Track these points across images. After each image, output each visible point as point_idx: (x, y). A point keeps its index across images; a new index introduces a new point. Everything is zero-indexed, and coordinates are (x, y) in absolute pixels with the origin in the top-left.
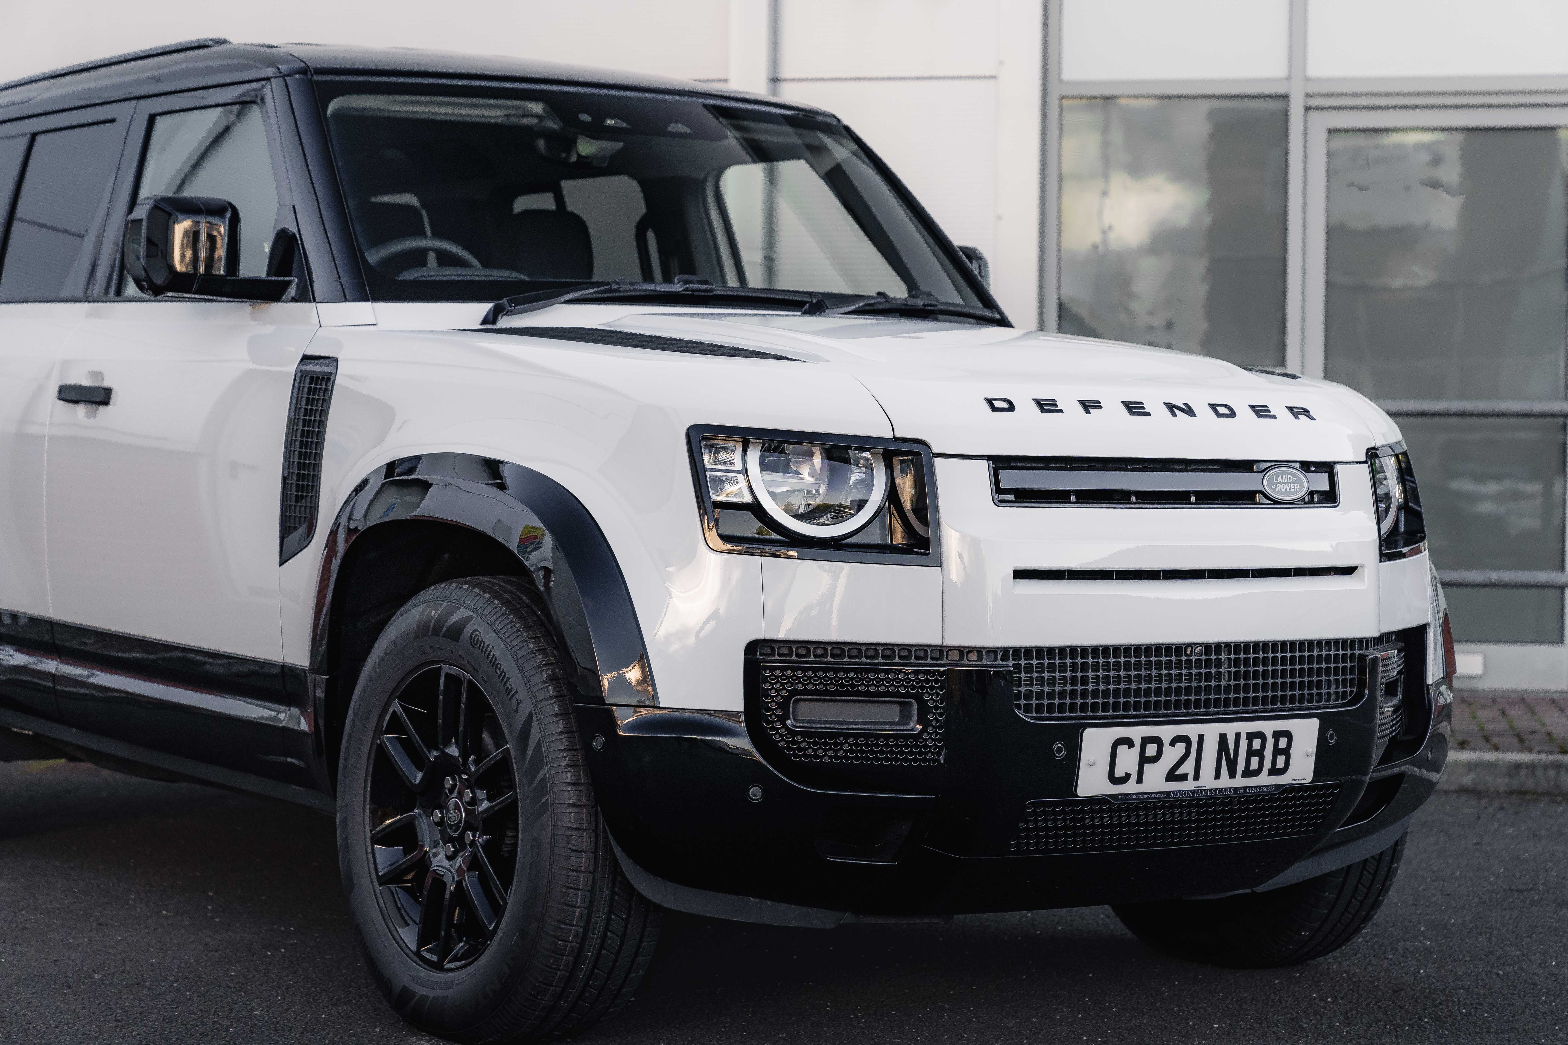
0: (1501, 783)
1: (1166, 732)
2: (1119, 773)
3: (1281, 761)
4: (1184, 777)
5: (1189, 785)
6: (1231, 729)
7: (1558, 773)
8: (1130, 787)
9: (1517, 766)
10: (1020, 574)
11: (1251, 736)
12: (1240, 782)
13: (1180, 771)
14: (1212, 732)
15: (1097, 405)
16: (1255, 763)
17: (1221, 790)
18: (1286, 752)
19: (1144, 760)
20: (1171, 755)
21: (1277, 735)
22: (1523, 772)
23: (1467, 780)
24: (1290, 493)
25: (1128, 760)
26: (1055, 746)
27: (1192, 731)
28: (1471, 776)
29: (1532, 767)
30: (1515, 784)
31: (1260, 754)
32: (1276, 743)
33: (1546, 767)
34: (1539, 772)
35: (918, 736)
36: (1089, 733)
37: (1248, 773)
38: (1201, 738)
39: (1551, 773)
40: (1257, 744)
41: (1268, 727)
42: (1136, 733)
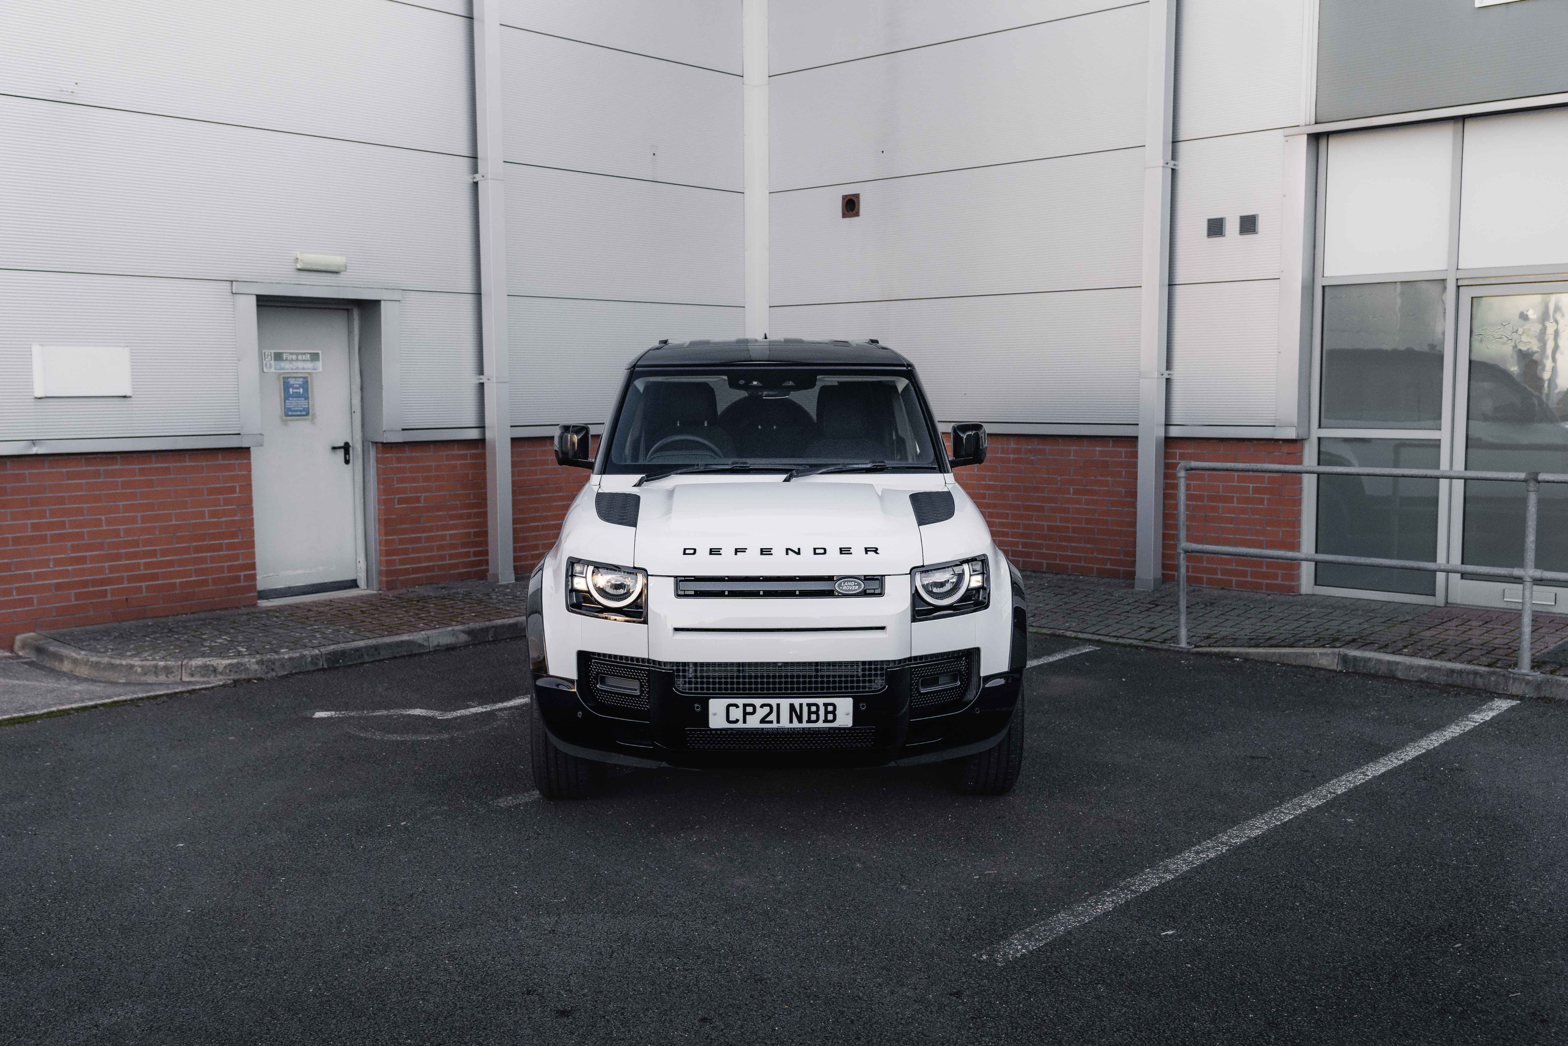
0: (1443, 679)
1: (758, 702)
2: (732, 718)
3: (830, 717)
4: (771, 722)
5: (775, 725)
6: (797, 702)
7: (1475, 677)
8: (740, 725)
9: (1452, 671)
10: (677, 630)
11: (809, 705)
12: (805, 725)
13: (768, 719)
14: (785, 703)
15: (743, 550)
16: (814, 717)
17: (794, 729)
18: (834, 712)
19: (745, 714)
20: (761, 712)
21: (826, 705)
22: (1455, 675)
23: (1424, 676)
24: (852, 590)
25: (736, 714)
26: (696, 705)
27: (773, 702)
28: (1426, 674)
29: (1460, 672)
30: (1450, 681)
31: (817, 713)
32: (826, 709)
33: (1468, 673)
34: (1464, 675)
35: (639, 697)
36: (711, 701)
37: (809, 721)
38: (778, 705)
39: (1471, 677)
40: (814, 709)
41: (820, 701)
42: (740, 702)
